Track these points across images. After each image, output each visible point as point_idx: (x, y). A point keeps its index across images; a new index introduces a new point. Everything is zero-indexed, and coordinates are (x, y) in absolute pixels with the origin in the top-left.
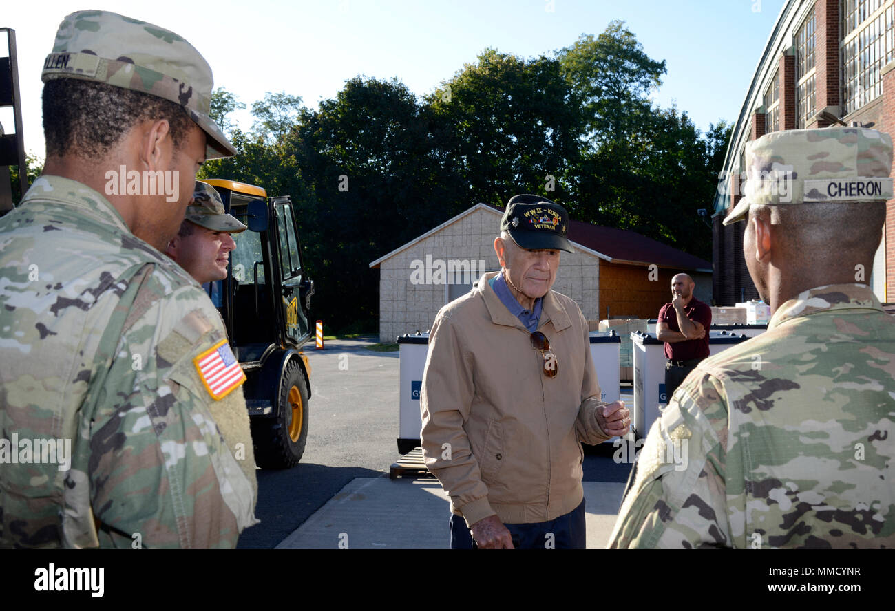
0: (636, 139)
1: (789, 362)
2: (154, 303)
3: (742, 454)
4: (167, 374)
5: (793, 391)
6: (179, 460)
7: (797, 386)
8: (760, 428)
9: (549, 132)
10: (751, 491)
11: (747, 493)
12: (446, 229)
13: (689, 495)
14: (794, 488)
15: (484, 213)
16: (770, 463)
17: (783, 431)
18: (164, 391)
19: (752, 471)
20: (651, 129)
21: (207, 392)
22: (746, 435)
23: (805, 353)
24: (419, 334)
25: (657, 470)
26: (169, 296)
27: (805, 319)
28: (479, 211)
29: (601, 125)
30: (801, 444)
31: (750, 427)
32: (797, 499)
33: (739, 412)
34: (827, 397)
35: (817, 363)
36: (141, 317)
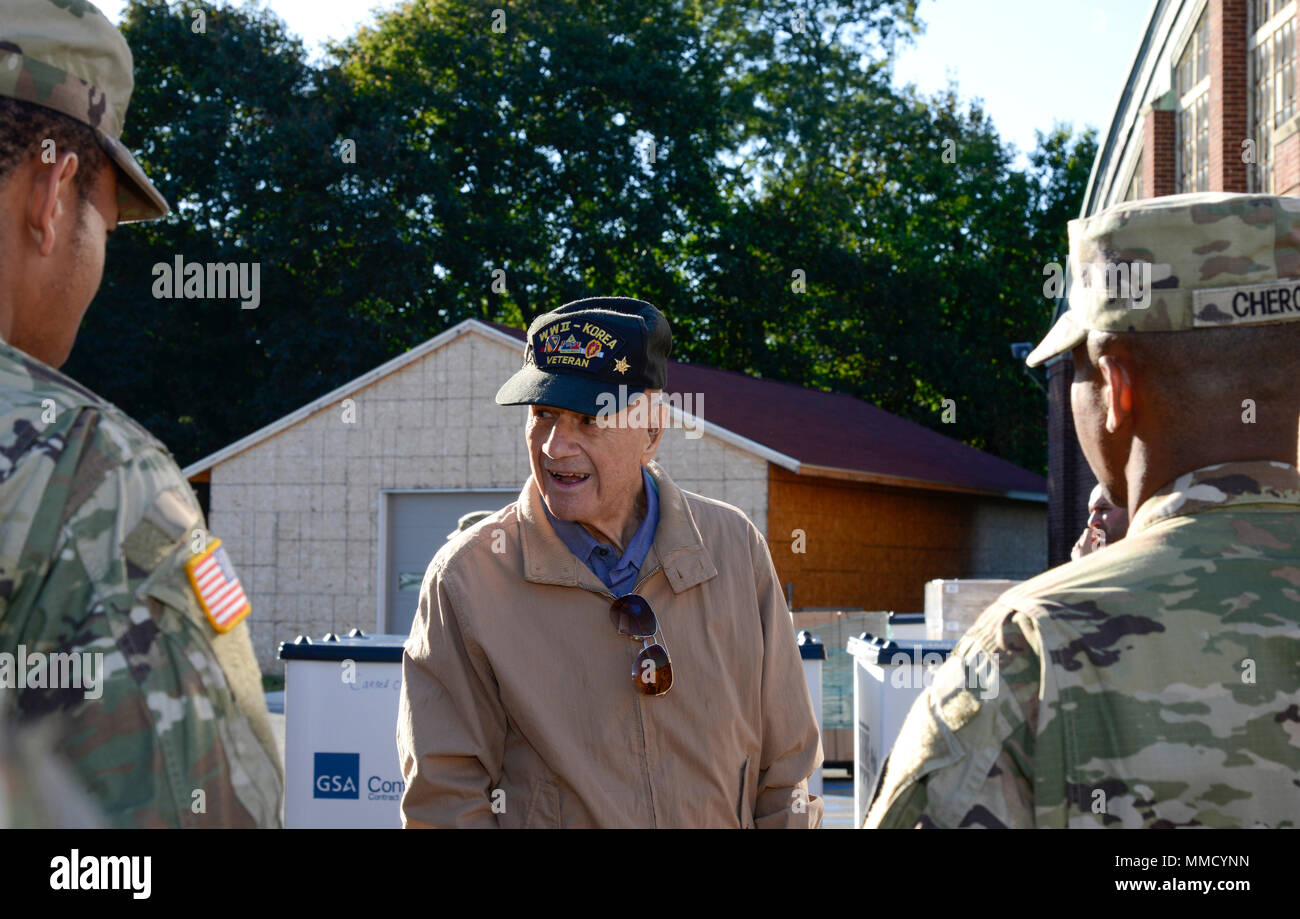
0: (858, 165)
1: (1150, 589)
2: (108, 474)
3: (1063, 739)
4: (143, 589)
5: (1153, 635)
6: (175, 724)
7: (1160, 628)
8: (1096, 696)
9: (643, 142)
10: (1076, 801)
11: (1069, 805)
12: (382, 385)
13: (970, 807)
14: (1147, 793)
15: (481, 345)
16: (1108, 754)
17: (1131, 700)
18: (140, 615)
19: (1079, 768)
20: (895, 140)
21: (207, 620)
22: (1070, 706)
23: (1178, 573)
24: (333, 639)
25: (921, 768)
26: (128, 464)
27: (1183, 521)
28: (466, 340)
29: (772, 128)
30: (1163, 723)
31: (1075, 694)
32: (1152, 814)
33: (1059, 668)
34: (1210, 647)
35: (1196, 590)
36: (91, 495)
